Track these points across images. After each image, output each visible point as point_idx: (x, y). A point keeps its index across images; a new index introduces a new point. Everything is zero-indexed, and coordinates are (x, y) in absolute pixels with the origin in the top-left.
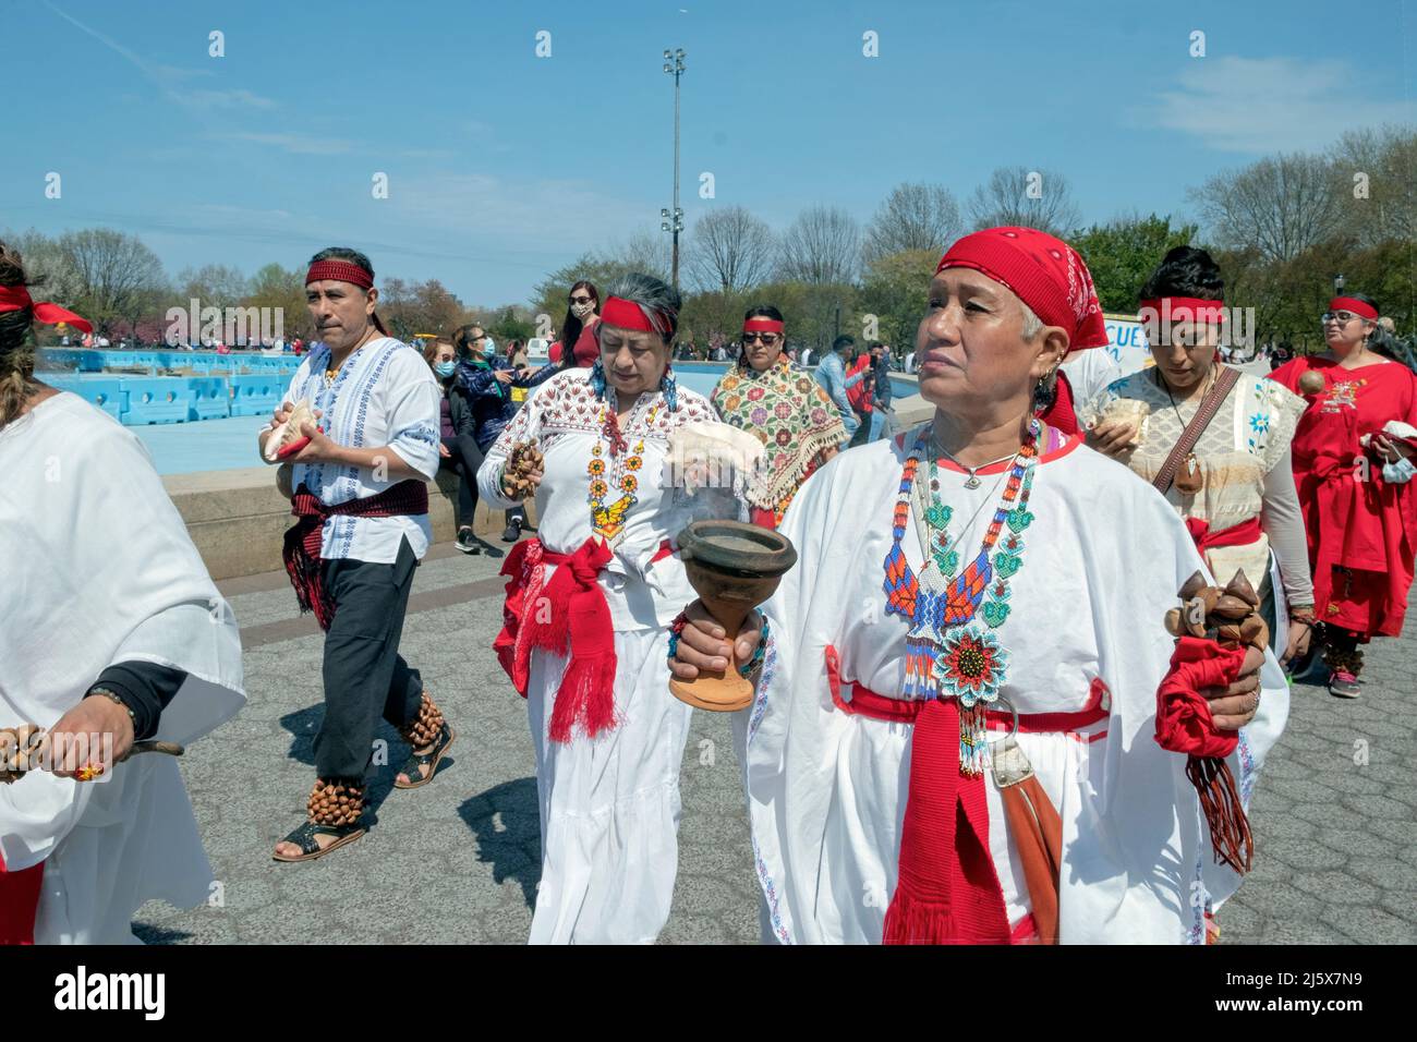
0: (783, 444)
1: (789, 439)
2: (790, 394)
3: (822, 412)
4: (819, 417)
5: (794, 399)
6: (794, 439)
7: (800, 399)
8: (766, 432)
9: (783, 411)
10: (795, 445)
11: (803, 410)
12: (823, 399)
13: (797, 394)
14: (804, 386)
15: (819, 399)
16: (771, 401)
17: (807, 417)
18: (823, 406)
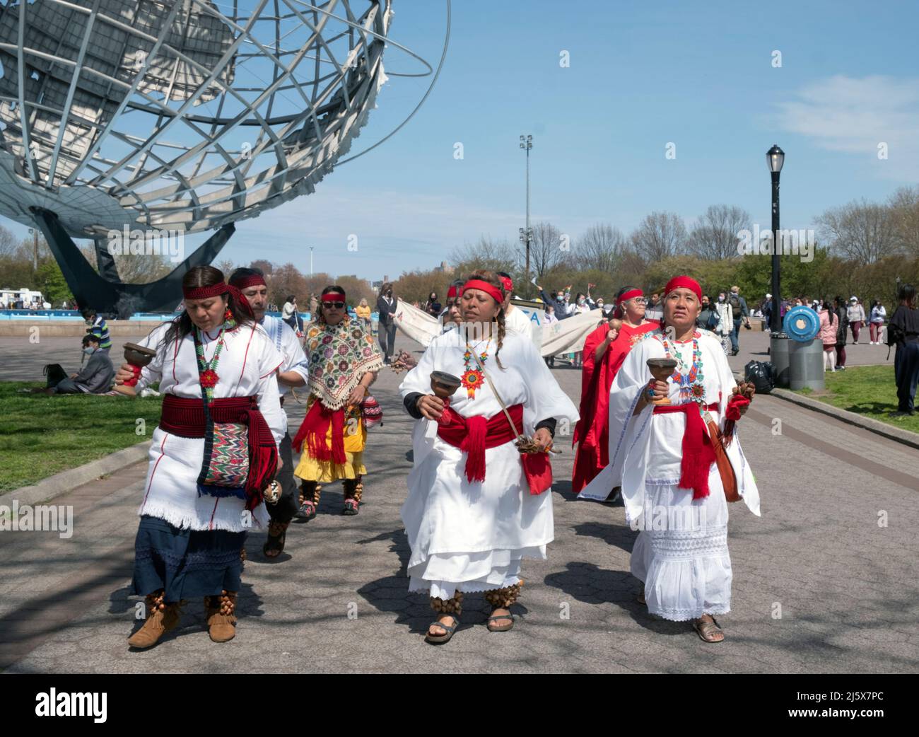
0: (344, 370)
1: (347, 367)
2: (348, 339)
3: (369, 349)
4: (367, 352)
5: (350, 343)
6: (350, 366)
7: (354, 342)
8: (333, 363)
9: (343, 350)
10: (351, 371)
11: (356, 349)
12: (369, 341)
13: (352, 339)
14: (357, 334)
15: (367, 342)
16: (336, 344)
17: (360, 353)
18: (370, 346)
